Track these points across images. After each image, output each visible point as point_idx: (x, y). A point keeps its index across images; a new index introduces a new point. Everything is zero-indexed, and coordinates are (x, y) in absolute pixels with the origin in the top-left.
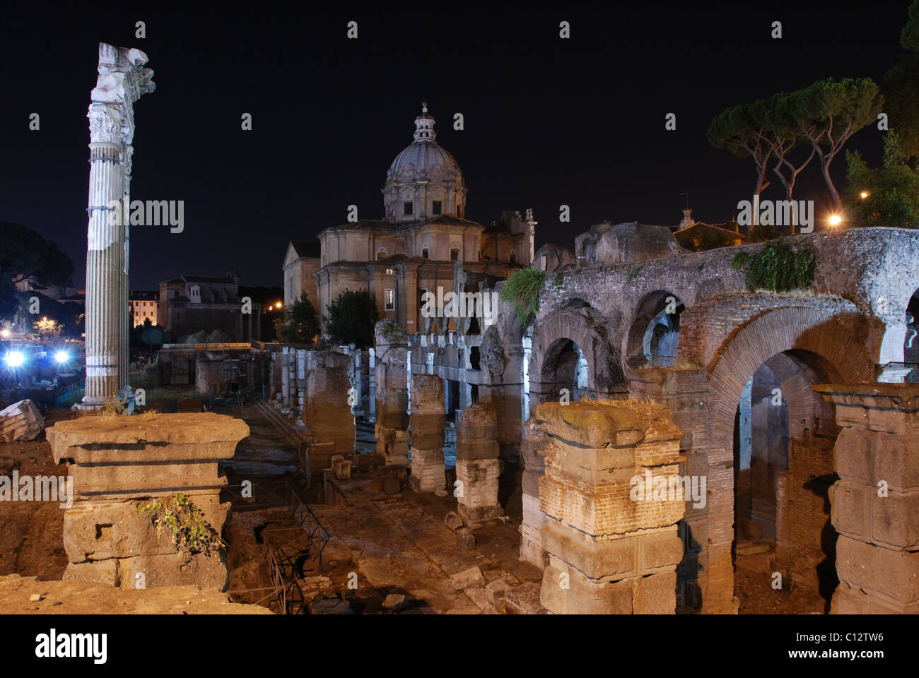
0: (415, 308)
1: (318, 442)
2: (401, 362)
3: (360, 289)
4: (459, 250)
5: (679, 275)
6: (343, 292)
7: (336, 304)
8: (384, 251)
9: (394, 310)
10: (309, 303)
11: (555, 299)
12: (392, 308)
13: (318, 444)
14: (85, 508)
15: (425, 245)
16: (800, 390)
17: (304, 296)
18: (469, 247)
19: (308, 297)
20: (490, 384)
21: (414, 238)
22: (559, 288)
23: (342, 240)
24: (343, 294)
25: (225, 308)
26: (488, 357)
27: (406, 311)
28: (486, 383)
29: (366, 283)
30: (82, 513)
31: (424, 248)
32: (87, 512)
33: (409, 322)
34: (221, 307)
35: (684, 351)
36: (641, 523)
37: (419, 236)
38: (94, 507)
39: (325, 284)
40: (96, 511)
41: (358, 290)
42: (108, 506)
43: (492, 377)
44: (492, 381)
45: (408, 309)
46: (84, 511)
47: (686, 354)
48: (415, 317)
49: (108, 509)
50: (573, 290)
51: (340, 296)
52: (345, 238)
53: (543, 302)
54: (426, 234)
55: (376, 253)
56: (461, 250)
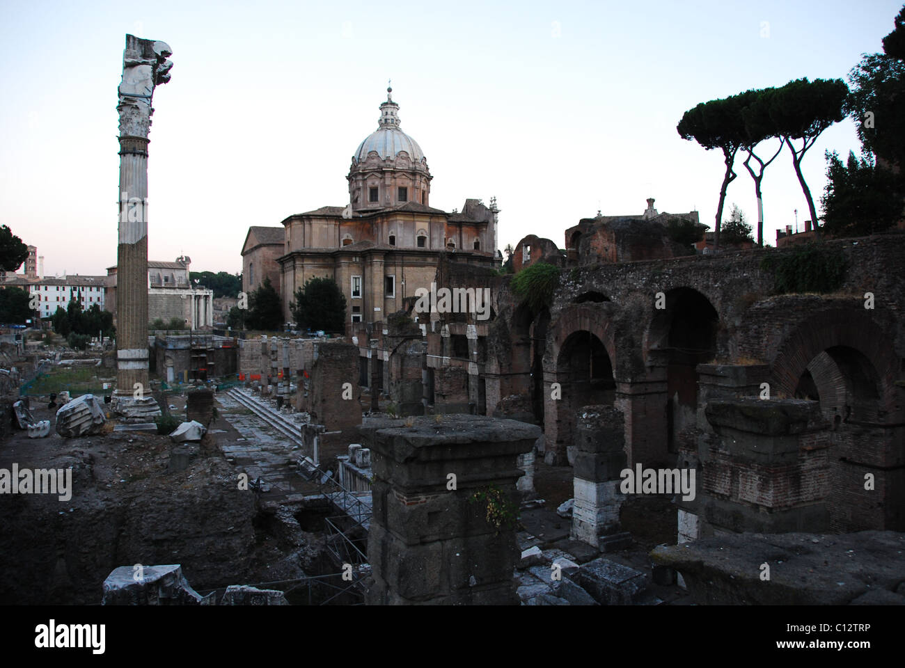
0: (382, 295)
1: (326, 431)
2: (416, 353)
3: (327, 276)
4: (426, 238)
5: (705, 273)
6: (310, 279)
7: (303, 292)
8: (349, 238)
9: (360, 297)
10: (273, 290)
11: (571, 293)
12: (359, 295)
13: (326, 433)
14: (419, 499)
15: (392, 233)
16: (832, 381)
17: (267, 283)
18: (435, 235)
19: (271, 284)
20: (499, 373)
21: (380, 225)
22: (576, 283)
23: (307, 226)
24: (310, 281)
25: (175, 293)
26: (497, 348)
27: (373, 298)
28: (494, 372)
29: (333, 271)
30: (417, 503)
31: (390, 235)
32: (421, 502)
33: (376, 309)
34: (172, 292)
35: (744, 348)
36: (803, 497)
37: (385, 223)
38: (427, 498)
39: (290, 270)
40: (428, 501)
41: (325, 277)
42: (437, 497)
43: (501, 367)
44: (501, 371)
45: (376, 296)
46: (419, 501)
47: (747, 350)
48: (383, 305)
49: (437, 499)
50: (591, 285)
51: (307, 282)
52: (310, 224)
53: (557, 296)
54: (392, 221)
55: (342, 240)
56: (428, 239)
